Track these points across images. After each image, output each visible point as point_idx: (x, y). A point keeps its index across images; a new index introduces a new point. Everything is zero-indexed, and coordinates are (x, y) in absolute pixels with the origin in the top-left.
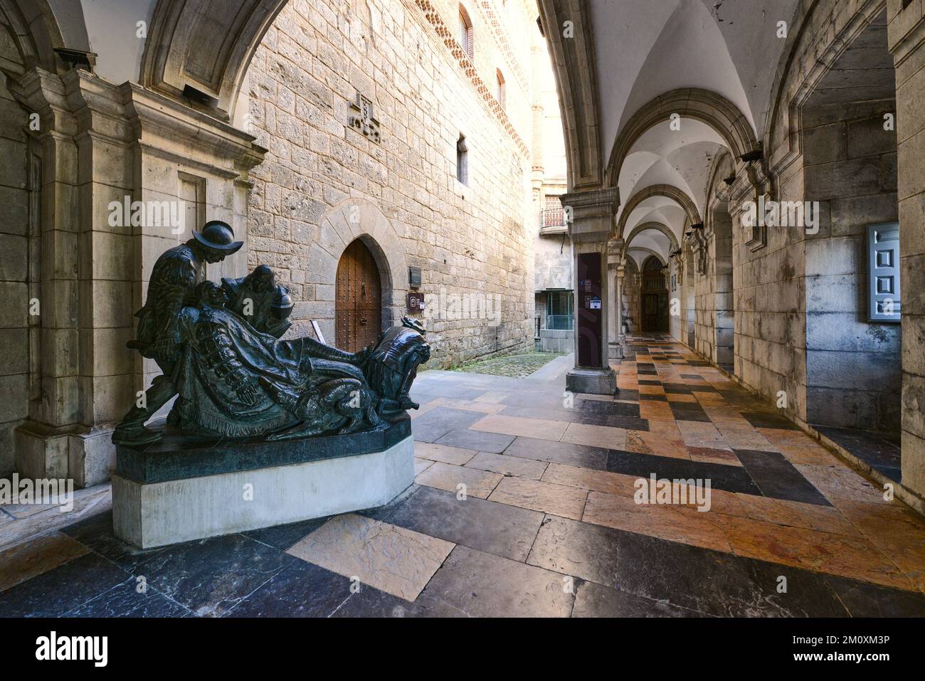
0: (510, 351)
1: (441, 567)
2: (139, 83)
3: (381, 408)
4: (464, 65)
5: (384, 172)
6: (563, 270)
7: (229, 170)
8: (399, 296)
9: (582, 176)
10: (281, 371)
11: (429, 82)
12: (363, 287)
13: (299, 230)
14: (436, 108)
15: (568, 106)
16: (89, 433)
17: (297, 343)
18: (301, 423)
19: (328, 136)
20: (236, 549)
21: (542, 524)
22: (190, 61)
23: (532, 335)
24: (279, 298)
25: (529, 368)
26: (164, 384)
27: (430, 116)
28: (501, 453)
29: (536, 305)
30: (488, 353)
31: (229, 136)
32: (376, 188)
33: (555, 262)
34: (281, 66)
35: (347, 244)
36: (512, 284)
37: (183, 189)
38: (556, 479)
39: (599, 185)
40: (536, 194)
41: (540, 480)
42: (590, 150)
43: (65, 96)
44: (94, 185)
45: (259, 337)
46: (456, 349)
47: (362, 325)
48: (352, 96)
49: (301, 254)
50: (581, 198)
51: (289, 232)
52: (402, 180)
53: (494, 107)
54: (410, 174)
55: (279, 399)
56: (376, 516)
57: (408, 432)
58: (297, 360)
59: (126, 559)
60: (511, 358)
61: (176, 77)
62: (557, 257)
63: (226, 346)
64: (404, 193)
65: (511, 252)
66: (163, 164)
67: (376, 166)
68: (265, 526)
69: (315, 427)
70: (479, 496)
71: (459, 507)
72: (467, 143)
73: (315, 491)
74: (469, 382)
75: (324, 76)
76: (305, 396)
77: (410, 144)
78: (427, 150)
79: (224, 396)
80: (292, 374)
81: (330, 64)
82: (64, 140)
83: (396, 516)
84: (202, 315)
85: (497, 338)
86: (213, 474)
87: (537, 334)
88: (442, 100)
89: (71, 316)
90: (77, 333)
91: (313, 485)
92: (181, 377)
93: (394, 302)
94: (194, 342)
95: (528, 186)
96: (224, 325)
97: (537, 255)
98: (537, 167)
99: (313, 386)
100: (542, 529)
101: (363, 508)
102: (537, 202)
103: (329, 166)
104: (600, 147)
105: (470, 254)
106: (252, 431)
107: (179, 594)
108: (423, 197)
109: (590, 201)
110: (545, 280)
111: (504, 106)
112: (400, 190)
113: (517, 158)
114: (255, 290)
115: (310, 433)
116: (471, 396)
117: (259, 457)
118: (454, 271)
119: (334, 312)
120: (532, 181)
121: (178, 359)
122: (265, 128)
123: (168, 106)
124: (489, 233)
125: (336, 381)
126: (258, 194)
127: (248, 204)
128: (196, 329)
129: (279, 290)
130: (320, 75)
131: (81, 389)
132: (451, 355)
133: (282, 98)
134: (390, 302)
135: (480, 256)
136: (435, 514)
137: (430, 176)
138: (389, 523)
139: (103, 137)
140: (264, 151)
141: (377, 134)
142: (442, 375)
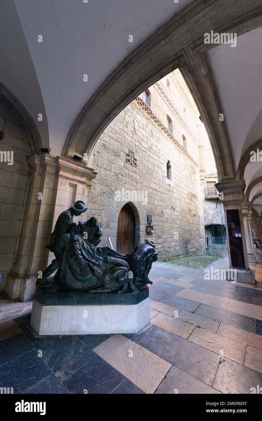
0: (194, 254)
1: (165, 378)
2: (61, 156)
3: (136, 282)
4: (169, 135)
5: (138, 178)
6: (218, 215)
7: (84, 181)
8: (142, 227)
9: (225, 175)
10: (97, 261)
11: (155, 143)
12: (128, 223)
13: (106, 201)
14: (158, 152)
15: (216, 148)
16: (28, 279)
17: (103, 249)
18: (103, 286)
19: (118, 166)
20: (73, 344)
21: (220, 363)
22: (76, 147)
23: (205, 246)
24: (98, 230)
25: (204, 264)
26: (55, 263)
27: (156, 155)
28: (193, 313)
29: (205, 232)
30: (183, 255)
31: (86, 170)
32: (134, 184)
33: (214, 211)
34: (104, 145)
35: (123, 206)
36: (193, 222)
37: (69, 188)
38: (225, 333)
39: (234, 179)
40: (202, 182)
41: (216, 333)
42: (228, 164)
43: (41, 162)
44: (44, 189)
45: (90, 245)
46: (168, 252)
47: (127, 239)
48: (127, 152)
49: (106, 210)
50: (225, 185)
51: (102, 202)
52: (145, 180)
53: (182, 149)
54: (148, 177)
55: (95, 273)
56: (133, 339)
57: (147, 296)
58: (103, 257)
59: (33, 339)
60: (194, 257)
61: (72, 153)
62: (215, 209)
63: (78, 249)
64: (146, 185)
65: (192, 208)
66: (65, 181)
67: (135, 175)
68: (85, 334)
69: (108, 288)
70: (183, 336)
71: (173, 342)
72: (171, 164)
73: (106, 320)
74: (175, 269)
75: (118, 146)
76: (105, 273)
77: (148, 166)
78: (155, 168)
79: (75, 270)
80: (101, 262)
81: (120, 142)
82: (38, 175)
83: (142, 341)
84: (71, 236)
85: (187, 247)
86: (68, 305)
87: (207, 246)
88: (161, 149)
89: (30, 233)
90: (31, 239)
91: (105, 317)
92: (62, 261)
93: (141, 230)
94: (67, 247)
95: (198, 178)
96: (78, 240)
97: (204, 208)
98: (202, 171)
99: (108, 269)
100: (221, 366)
101: (126, 333)
102: (203, 185)
103: (118, 177)
104: (233, 162)
105: (173, 209)
106: (84, 287)
107: (50, 362)
108: (153, 186)
109: (230, 186)
110: (209, 220)
111: (186, 148)
112: (144, 184)
113: (192, 167)
114: (90, 226)
115: (106, 291)
116: (175, 277)
117: (86, 300)
118: (166, 216)
119: (116, 234)
120: (200, 176)
121: (61, 253)
122: (97, 165)
123: (69, 162)
124: (181, 199)
125: (118, 268)
126: (93, 188)
127: (89, 192)
128: (68, 242)
129: (98, 226)
130: (116, 146)
131: (29, 261)
132: (165, 254)
133: (104, 155)
134: (139, 230)
135: (178, 209)
136: (160, 343)
137: (156, 177)
138: (139, 344)
139: (49, 173)
140: (96, 173)
141: (136, 164)
142: (161, 265)
